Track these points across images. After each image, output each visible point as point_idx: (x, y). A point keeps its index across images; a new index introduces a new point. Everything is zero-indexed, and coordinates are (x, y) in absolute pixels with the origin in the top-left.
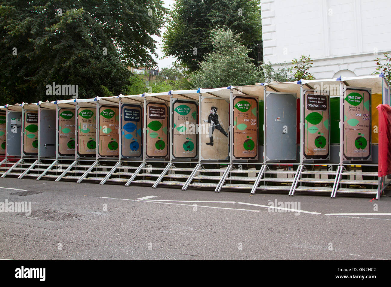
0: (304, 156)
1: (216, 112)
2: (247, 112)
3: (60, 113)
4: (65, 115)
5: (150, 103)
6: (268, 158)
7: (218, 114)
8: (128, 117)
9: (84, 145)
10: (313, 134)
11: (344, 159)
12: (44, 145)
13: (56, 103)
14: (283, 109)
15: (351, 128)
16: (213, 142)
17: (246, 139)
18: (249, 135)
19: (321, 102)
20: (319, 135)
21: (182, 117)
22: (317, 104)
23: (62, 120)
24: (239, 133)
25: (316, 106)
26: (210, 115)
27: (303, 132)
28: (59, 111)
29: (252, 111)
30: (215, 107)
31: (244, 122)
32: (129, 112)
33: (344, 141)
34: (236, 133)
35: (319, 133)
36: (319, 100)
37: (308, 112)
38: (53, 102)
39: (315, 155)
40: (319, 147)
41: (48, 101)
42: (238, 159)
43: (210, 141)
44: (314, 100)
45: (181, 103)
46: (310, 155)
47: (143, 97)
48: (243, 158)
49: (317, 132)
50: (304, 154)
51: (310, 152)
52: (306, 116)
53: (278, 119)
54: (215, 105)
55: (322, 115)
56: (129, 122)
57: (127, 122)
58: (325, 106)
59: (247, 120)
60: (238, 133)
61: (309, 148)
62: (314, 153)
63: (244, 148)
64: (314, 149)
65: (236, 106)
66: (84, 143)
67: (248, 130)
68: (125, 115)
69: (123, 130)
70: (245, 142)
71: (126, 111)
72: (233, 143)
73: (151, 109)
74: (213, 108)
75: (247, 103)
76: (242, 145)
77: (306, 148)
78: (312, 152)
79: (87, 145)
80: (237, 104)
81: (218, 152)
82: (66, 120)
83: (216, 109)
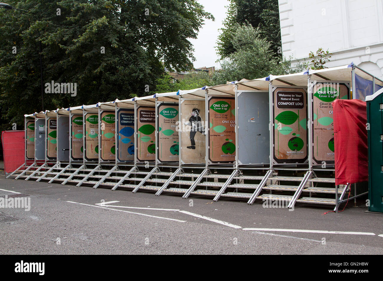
0: (274, 161)
1: (198, 114)
2: (225, 113)
3: (73, 119)
4: (78, 121)
5: (141, 107)
6: (240, 162)
7: (200, 116)
8: (125, 122)
9: (92, 150)
10: (286, 136)
11: (313, 164)
12: (63, 150)
13: (69, 110)
14: (258, 108)
15: (322, 128)
16: (195, 146)
17: (225, 142)
18: (228, 137)
19: (296, 99)
20: (293, 136)
21: (168, 120)
22: (291, 101)
23: (75, 126)
24: (216, 136)
25: (290, 104)
26: (191, 118)
27: (272, 133)
28: (72, 118)
29: (232, 111)
30: (197, 109)
31: (222, 124)
32: (127, 116)
33: (313, 142)
34: (212, 136)
35: (294, 134)
36: (293, 97)
37: (279, 111)
38: (67, 109)
39: (289, 158)
40: (294, 150)
41: (63, 108)
42: (214, 163)
43: (192, 144)
44: (286, 97)
45: (167, 106)
46: (282, 158)
47: (134, 101)
48: (221, 162)
49: (291, 133)
50: (275, 158)
51: (282, 156)
52: (276, 116)
53: (252, 119)
54: (197, 107)
55: (297, 114)
56: (127, 126)
57: (124, 127)
58: (301, 104)
59: (225, 122)
60: (214, 135)
61: (281, 152)
62: (288, 157)
63: (222, 151)
64: (288, 152)
65: (212, 107)
66: (92, 148)
67: (227, 132)
68: (122, 119)
69: (120, 134)
70: (223, 145)
71: (123, 116)
72: (209, 146)
73: (142, 113)
74: (194, 110)
75: (225, 103)
76: (221, 149)
77: (277, 151)
78: (285, 155)
79: (95, 149)
80: (213, 105)
81: (201, 155)
82: (79, 125)
83: (199, 111)
